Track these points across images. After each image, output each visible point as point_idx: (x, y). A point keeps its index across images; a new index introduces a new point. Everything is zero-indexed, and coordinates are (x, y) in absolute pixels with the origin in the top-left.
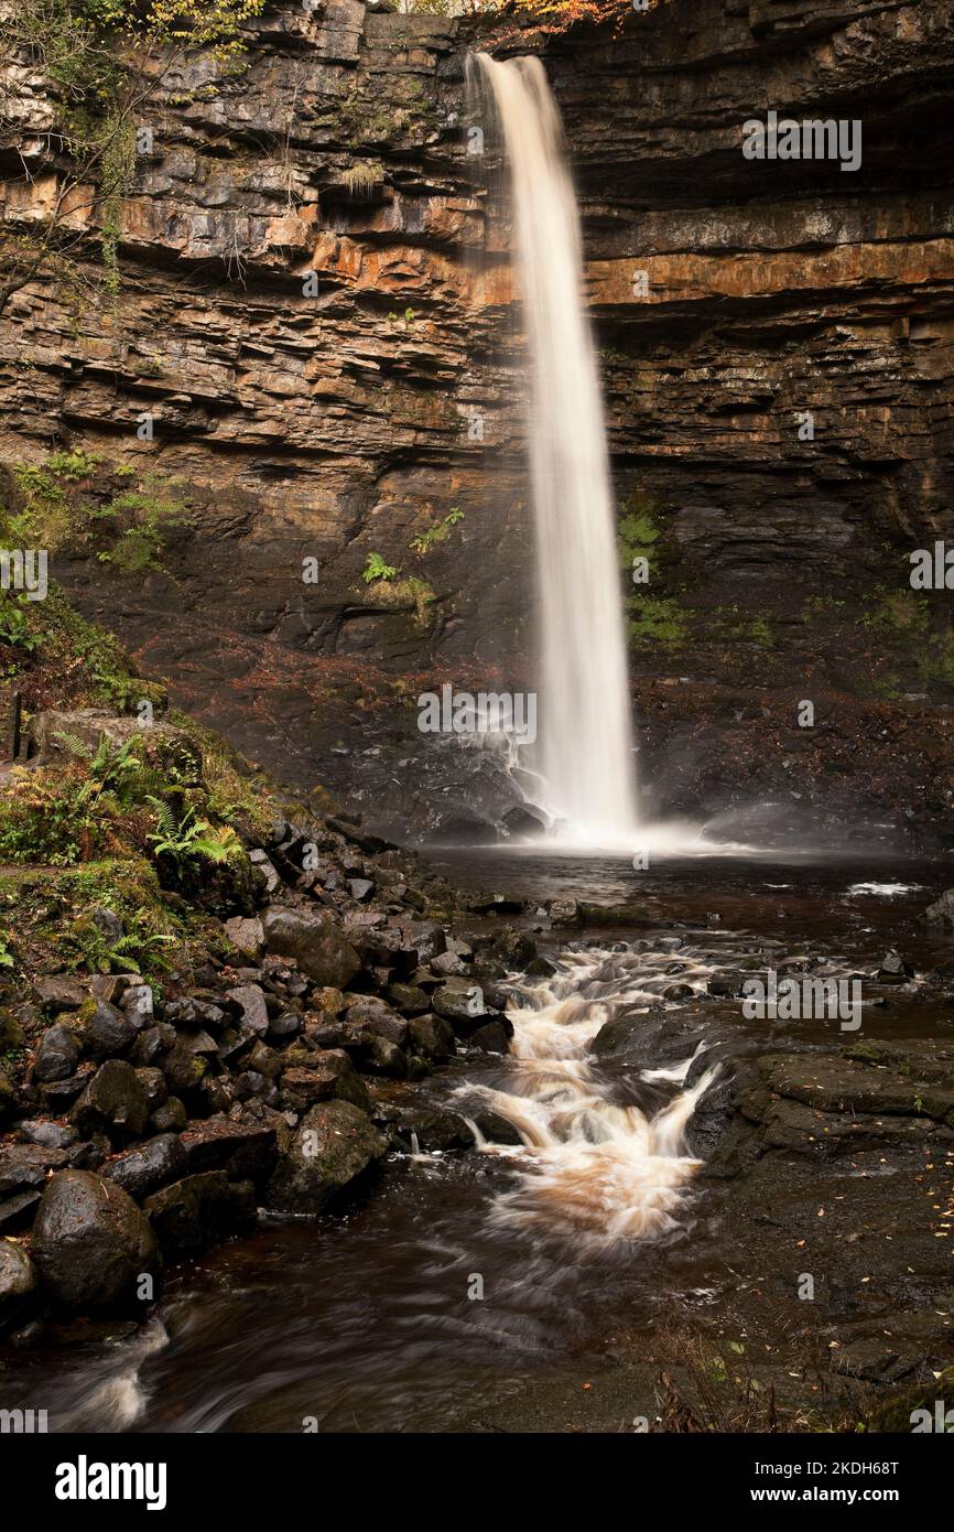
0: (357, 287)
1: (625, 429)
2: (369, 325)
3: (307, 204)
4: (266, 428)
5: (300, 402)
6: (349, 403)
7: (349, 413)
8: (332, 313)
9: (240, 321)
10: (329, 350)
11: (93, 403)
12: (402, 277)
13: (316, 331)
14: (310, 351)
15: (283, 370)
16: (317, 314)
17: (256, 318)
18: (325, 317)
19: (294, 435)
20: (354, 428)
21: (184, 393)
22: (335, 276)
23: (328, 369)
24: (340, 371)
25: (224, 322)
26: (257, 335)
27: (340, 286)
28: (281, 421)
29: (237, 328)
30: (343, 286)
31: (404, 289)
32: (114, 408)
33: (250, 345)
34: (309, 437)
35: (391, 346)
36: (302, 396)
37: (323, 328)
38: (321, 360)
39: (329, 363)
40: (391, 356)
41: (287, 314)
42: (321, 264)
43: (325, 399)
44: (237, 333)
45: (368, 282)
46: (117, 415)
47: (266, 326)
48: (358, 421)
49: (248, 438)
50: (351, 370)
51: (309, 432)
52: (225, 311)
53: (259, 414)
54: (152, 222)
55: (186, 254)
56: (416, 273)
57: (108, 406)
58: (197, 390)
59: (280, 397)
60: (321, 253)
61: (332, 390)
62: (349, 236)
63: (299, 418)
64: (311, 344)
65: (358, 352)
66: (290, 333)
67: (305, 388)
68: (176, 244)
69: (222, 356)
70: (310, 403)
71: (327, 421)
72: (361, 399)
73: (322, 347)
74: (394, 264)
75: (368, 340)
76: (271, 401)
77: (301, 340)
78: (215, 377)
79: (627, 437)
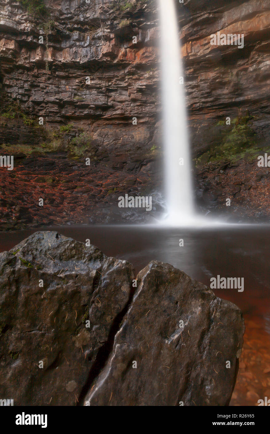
0: (135, 63)
1: (230, 93)
2: (142, 75)
3: (112, 39)
4: (118, 112)
5: (127, 103)
6: (140, 100)
7: (141, 104)
8: (130, 73)
9: (105, 82)
10: (132, 85)
11: (69, 111)
12: (147, 57)
13: (127, 80)
14: (127, 87)
15: (121, 94)
16: (125, 75)
17: (109, 79)
18: (128, 75)
19: (127, 113)
20: (145, 108)
21: (92, 105)
22: (127, 61)
23: (132, 91)
24: (136, 91)
25: (99, 82)
26: (111, 85)
27: (129, 64)
28: (122, 109)
29: (104, 84)
30: (130, 64)
31: (149, 61)
32: (75, 112)
33: (109, 88)
34: (132, 113)
35: (150, 81)
36: (127, 101)
37: (128, 79)
38: (130, 89)
39: (132, 89)
40: (150, 84)
41: (117, 77)
42: (120, 58)
43: (134, 100)
44: (104, 85)
45: (137, 61)
46: (77, 114)
47: (113, 82)
48: (145, 106)
49: (115, 116)
50: (140, 90)
51: (131, 111)
52: (100, 79)
53: (117, 108)
54: (70, 55)
55: (81, 62)
56: (150, 55)
57: (73, 112)
58: (96, 103)
59: (121, 102)
60: (120, 54)
61: (134, 97)
62: (128, 47)
63: (128, 108)
64: (126, 85)
65: (140, 84)
66: (120, 83)
67: (128, 98)
68: (78, 60)
69: (101, 92)
70: (130, 103)
71: (136, 107)
72: (144, 99)
73: (130, 85)
74: (144, 54)
75: (143, 80)
76: (119, 104)
77: (124, 84)
78: (101, 99)
79: (232, 96)
